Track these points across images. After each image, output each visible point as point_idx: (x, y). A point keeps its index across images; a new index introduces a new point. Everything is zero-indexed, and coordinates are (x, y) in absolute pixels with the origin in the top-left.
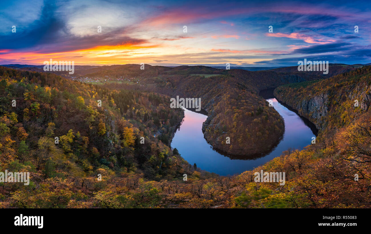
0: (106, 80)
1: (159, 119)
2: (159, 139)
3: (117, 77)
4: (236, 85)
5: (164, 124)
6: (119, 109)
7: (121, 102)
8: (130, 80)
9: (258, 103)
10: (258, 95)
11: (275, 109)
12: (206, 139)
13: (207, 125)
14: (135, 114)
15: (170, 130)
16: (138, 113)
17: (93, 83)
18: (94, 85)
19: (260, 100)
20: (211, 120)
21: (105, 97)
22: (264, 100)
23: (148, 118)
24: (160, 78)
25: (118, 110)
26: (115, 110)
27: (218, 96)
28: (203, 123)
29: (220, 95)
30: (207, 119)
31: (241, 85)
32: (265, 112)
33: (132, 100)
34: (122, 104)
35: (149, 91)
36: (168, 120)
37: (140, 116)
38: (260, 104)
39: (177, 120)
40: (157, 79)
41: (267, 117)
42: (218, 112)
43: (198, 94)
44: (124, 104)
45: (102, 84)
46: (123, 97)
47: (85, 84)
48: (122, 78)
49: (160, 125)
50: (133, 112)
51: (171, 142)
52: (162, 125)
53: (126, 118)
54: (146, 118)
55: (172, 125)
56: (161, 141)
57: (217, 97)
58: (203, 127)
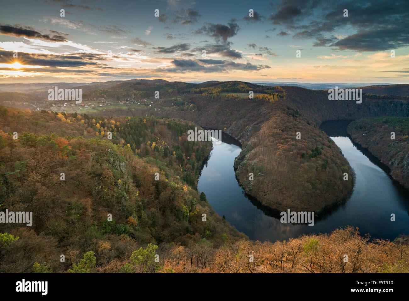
0: (101, 105)
1: (182, 153)
2: (183, 179)
3: (118, 99)
4: (285, 110)
5: (188, 159)
6: (129, 145)
7: (130, 135)
8: (139, 103)
9: (315, 140)
10: (318, 127)
11: (343, 155)
12: (238, 180)
13: (240, 161)
14: (152, 149)
15: (196, 167)
16: (155, 147)
17: (79, 112)
18: (81, 115)
19: (320, 137)
20: (245, 156)
21: (105, 131)
22: (327, 136)
23: (169, 153)
24: (180, 98)
25: (128, 147)
26: (123, 147)
27: (257, 124)
28: (236, 158)
29: (261, 122)
30: (241, 153)
31: (291, 111)
32: (325, 155)
33: (146, 130)
34: (132, 137)
35: (167, 117)
36: (194, 153)
37: (158, 151)
38: (318, 142)
39: (203, 153)
40: (177, 100)
41: (325, 163)
42: (255, 145)
43: (230, 120)
44: (135, 137)
45: (95, 111)
46: (131, 129)
47: (64, 114)
48: (127, 100)
49: (184, 160)
50: (149, 147)
51: (197, 183)
52: (186, 161)
53: (140, 156)
54: (166, 154)
55: (198, 160)
56: (185, 182)
57: (255, 124)
58: (234, 164)
